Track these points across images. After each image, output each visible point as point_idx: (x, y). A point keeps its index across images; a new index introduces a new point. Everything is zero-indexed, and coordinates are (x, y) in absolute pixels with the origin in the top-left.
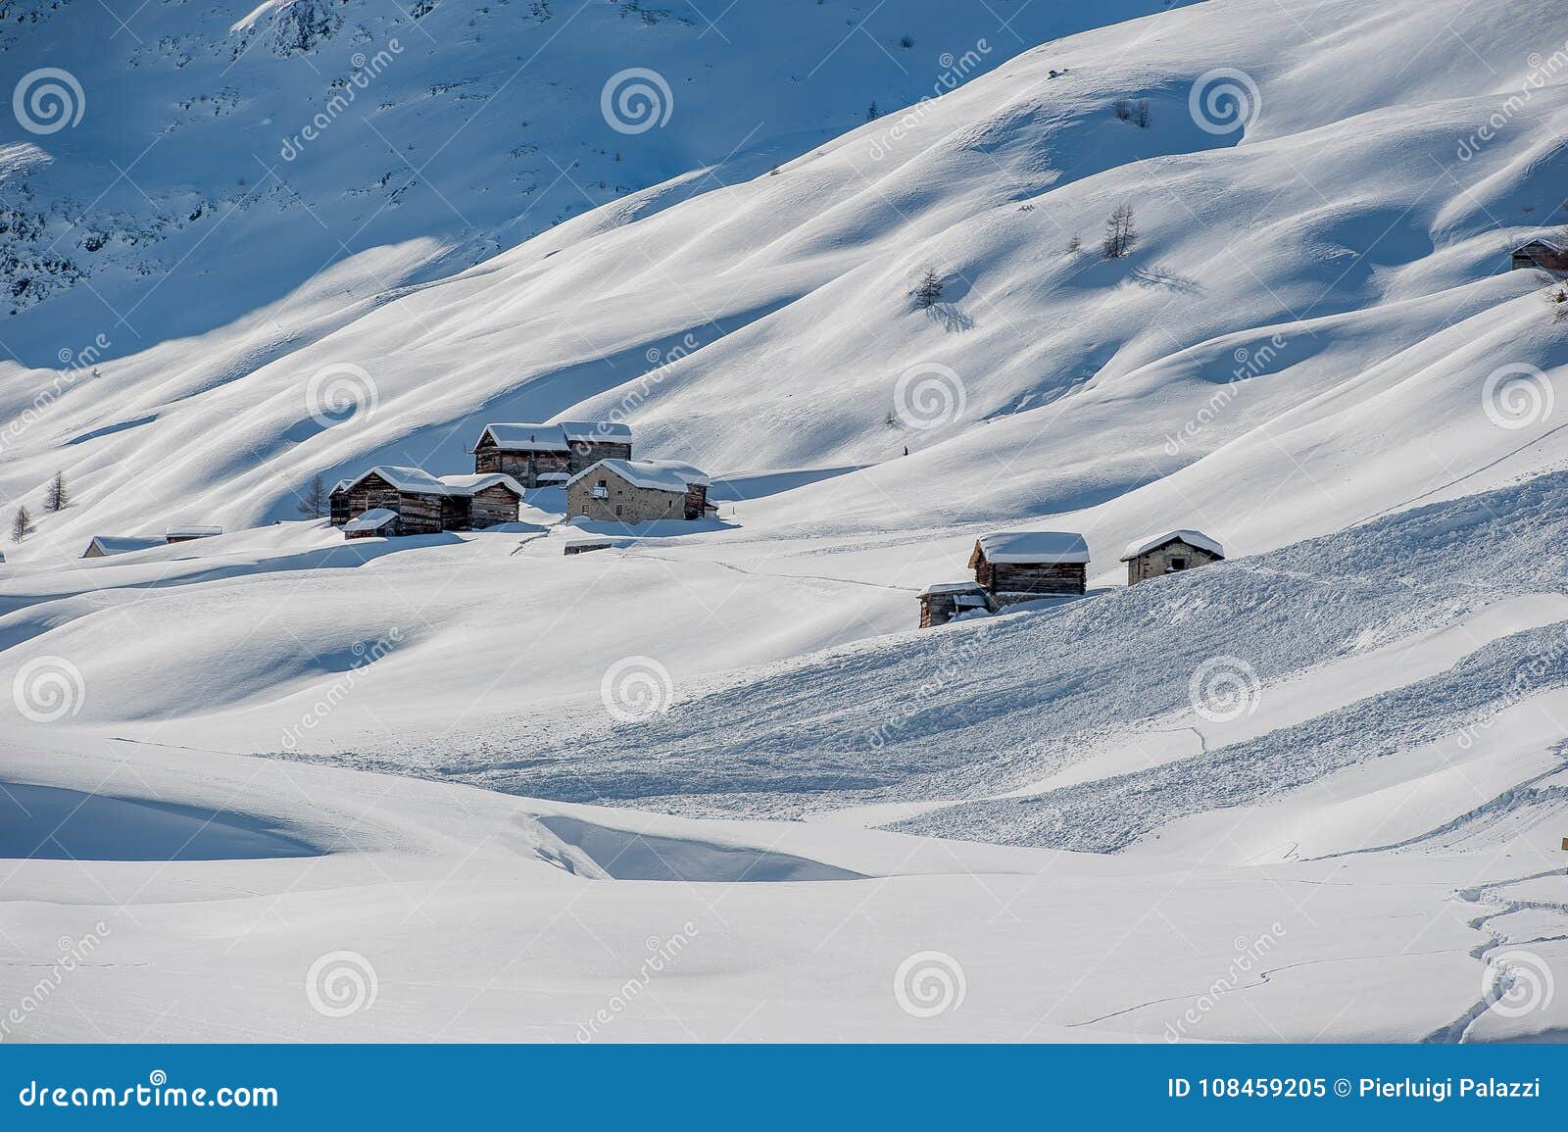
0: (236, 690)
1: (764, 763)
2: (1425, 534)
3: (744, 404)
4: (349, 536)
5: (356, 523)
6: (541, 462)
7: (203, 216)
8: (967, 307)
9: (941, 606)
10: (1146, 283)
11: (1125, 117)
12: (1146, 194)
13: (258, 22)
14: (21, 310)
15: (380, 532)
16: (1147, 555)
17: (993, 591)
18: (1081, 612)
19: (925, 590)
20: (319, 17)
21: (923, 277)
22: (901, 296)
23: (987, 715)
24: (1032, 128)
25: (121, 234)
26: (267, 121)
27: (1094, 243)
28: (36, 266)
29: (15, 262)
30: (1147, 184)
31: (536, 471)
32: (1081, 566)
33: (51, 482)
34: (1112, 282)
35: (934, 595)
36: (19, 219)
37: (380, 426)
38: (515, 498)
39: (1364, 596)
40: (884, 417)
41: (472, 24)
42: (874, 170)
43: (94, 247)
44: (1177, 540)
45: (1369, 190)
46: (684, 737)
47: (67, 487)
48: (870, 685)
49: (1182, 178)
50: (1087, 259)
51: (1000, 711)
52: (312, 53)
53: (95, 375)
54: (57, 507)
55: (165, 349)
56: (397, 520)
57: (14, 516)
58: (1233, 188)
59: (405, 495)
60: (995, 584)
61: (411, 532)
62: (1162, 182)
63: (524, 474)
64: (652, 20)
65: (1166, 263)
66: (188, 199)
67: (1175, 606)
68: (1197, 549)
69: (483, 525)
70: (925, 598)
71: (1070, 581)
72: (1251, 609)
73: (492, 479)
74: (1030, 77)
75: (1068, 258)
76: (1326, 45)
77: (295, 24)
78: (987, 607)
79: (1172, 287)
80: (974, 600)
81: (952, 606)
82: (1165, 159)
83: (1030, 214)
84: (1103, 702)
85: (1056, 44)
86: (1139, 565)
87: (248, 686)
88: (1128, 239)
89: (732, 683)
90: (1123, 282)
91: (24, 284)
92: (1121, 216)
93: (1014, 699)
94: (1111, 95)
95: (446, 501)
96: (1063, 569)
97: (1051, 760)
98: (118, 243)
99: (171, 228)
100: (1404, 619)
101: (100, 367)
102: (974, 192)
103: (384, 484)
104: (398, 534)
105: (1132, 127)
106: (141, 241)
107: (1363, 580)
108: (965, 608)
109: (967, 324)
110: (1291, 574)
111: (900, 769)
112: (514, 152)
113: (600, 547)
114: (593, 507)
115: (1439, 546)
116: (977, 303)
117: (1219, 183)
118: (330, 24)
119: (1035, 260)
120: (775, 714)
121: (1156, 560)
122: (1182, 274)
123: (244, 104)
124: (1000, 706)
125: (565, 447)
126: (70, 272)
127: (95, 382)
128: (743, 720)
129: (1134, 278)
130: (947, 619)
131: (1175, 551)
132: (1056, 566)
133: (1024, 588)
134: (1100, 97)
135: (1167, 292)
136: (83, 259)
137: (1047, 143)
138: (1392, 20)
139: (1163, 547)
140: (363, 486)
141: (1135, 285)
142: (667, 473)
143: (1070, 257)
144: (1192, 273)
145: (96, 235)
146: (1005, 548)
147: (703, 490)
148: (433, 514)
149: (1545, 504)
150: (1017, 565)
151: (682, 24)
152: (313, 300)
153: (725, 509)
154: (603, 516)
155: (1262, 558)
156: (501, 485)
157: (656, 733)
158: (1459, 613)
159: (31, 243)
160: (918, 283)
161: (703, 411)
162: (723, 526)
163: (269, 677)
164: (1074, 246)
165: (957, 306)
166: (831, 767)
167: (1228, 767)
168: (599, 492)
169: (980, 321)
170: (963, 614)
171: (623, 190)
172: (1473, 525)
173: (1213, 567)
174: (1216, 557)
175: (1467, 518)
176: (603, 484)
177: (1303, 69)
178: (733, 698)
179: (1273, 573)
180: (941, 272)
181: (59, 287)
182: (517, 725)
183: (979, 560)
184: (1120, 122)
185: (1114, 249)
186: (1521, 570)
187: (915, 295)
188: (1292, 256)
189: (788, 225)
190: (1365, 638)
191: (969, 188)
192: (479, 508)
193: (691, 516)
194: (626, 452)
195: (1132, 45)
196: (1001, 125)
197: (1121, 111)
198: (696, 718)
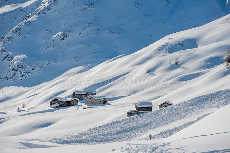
0: (29, 130)
1: (97, 138)
2: (200, 100)
3: (122, 88)
4: (52, 108)
5: (53, 106)
6: (82, 96)
7: (49, 65)
8: (155, 73)
9: (130, 114)
10: (181, 68)
11: (180, 45)
12: (181, 55)
13: (57, 36)
14: (23, 79)
15: (57, 107)
16: (161, 105)
17: (138, 111)
18: (149, 114)
19: (128, 112)
20: (65, 35)
21: (148, 68)
22: (145, 72)
23: (133, 130)
24: (166, 47)
25: (37, 67)
26: (58, 50)
27: (173, 63)
28: (25, 73)
29: (22, 72)
30: (181, 54)
31: (82, 97)
32: (152, 107)
33: (23, 104)
34: (176, 68)
35: (129, 112)
36: (22, 66)
37: (69, 93)
38: (78, 101)
39: (190, 110)
40: (142, 89)
41: (88, 35)
42: (143, 54)
43: (33, 70)
44: (166, 103)
45: (214, 54)
46: (88, 134)
47: (25, 104)
48: (117, 126)
49: (186, 53)
50: (172, 65)
51: (135, 129)
52: (64, 40)
53: (33, 88)
54: (24, 107)
55: (44, 84)
56: (59, 105)
57: (17, 109)
58: (194, 54)
59: (60, 101)
60: (138, 110)
61: (62, 107)
62: (183, 54)
63: (80, 98)
64: (114, 34)
65: (184, 65)
66: (47, 62)
67: (163, 112)
68: (169, 104)
69: (73, 105)
70: (128, 113)
71: (150, 109)
72: (174, 112)
73: (74, 98)
74: (167, 39)
75: (169, 65)
76: (210, 34)
77: (62, 36)
78: (137, 114)
79: (185, 69)
80: (135, 113)
81: (132, 114)
82: (184, 50)
83: (164, 59)
84: (150, 127)
85: (171, 35)
86: (160, 106)
87: (31, 130)
88: (178, 62)
89: (97, 126)
90: (178, 68)
91: (23, 75)
92: (177, 59)
93: (137, 127)
94: (178, 41)
95: (67, 102)
96: (149, 108)
97: (139, 136)
98: (37, 69)
99: (44, 66)
100: (194, 113)
101: (34, 87)
102: (158, 56)
103: (57, 100)
104: (60, 107)
105: (181, 46)
106: (40, 68)
107: (190, 107)
108: (134, 114)
109: (155, 75)
110: (180, 107)
111: (118, 138)
112: (94, 54)
113: (88, 108)
114: (89, 102)
115: (202, 102)
116: (156, 72)
117: (192, 54)
118: (67, 36)
119: (165, 65)
120: (102, 131)
121: (163, 106)
122: (186, 67)
123: (55, 48)
124: (135, 128)
125: (86, 94)
126: (29, 73)
127: (33, 89)
128: (97, 132)
129: (179, 68)
130: (131, 116)
131: (165, 104)
132: (147, 107)
133: (143, 111)
134: (176, 42)
135: (184, 70)
136: (31, 71)
137: (168, 49)
138: (219, 30)
139: (164, 104)
140: (54, 100)
141: (179, 69)
142: (100, 97)
143: (170, 65)
144: (188, 67)
145: (33, 68)
146: (140, 105)
147: (106, 99)
148: (65, 104)
149: (218, 95)
150: (142, 107)
151: (118, 34)
152: (65, 76)
153: (109, 102)
154: (90, 104)
155: (176, 105)
156: (75, 99)
157: (84, 134)
158: (201, 111)
159: (24, 69)
160: (147, 69)
161: (116, 89)
162: (108, 104)
163: (34, 128)
164: (170, 64)
165: (153, 73)
166: (107, 138)
167: (160, 135)
168: (90, 100)
169: (156, 75)
170: (134, 115)
171: (110, 59)
172: (207, 99)
173: (170, 106)
174: (171, 105)
175: (207, 97)
176: (90, 99)
177: (207, 37)
178: (96, 129)
179: (177, 107)
180: (151, 68)
181: (28, 75)
182: (64, 134)
183: (136, 107)
184: (179, 45)
185: (176, 64)
186: (212, 105)
187: (147, 71)
188: (203, 64)
189: (130, 62)
190: (188, 116)
191: (157, 56)
192: (72, 103)
193: (104, 103)
194: (95, 94)
195: (181, 34)
196: (162, 47)
197: (179, 44)
198: (91, 132)
